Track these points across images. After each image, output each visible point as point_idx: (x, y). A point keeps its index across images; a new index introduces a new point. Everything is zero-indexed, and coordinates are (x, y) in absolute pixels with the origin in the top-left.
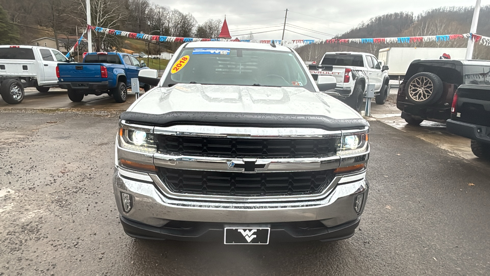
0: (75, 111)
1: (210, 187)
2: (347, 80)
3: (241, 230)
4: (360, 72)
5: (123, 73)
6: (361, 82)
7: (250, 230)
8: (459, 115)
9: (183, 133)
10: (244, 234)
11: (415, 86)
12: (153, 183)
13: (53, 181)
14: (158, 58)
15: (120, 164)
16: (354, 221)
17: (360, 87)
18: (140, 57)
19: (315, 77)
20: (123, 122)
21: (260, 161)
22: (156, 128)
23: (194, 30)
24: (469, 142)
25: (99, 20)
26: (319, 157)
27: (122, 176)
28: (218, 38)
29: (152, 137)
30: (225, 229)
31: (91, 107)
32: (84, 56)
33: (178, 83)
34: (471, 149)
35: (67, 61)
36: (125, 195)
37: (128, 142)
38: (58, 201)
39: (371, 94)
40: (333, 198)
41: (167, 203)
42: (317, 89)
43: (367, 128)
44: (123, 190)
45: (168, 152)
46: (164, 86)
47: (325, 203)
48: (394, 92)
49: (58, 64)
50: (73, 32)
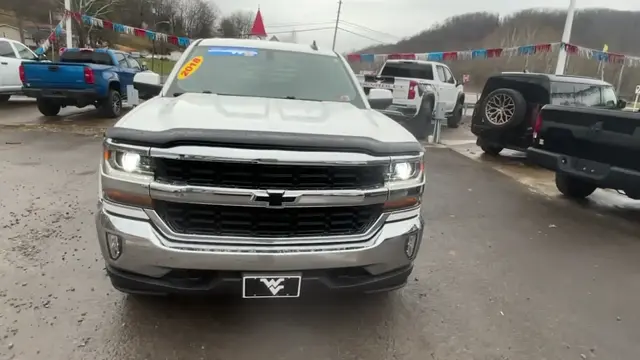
0: (47, 128)
1: (224, 226)
2: (411, 95)
3: (264, 279)
4: (429, 87)
5: (116, 78)
6: (430, 99)
7: (276, 280)
8: (541, 142)
9: (193, 157)
10: (268, 284)
11: (493, 105)
12: (150, 221)
13: (14, 222)
14: (166, 59)
15: (105, 196)
16: (405, 267)
17: (428, 105)
18: (141, 57)
19: (367, 90)
20: (109, 141)
21: (288, 194)
22: (153, 149)
23: (217, 24)
24: (553, 175)
25: (83, 4)
26: (363, 189)
27: (108, 212)
28: (249, 36)
29: (148, 160)
30: (244, 278)
31: (71, 123)
32: (61, 52)
33: (185, 92)
34: (554, 184)
35: (35, 59)
36: (113, 237)
37: (116, 168)
38: (21, 248)
39: (440, 114)
40: (380, 240)
41: (168, 246)
42: (368, 105)
43: (422, 154)
44: (109, 231)
45: (170, 181)
46: (168, 95)
47: (369, 246)
48: (469, 112)
49: (23, 63)
50: (44, 19)
